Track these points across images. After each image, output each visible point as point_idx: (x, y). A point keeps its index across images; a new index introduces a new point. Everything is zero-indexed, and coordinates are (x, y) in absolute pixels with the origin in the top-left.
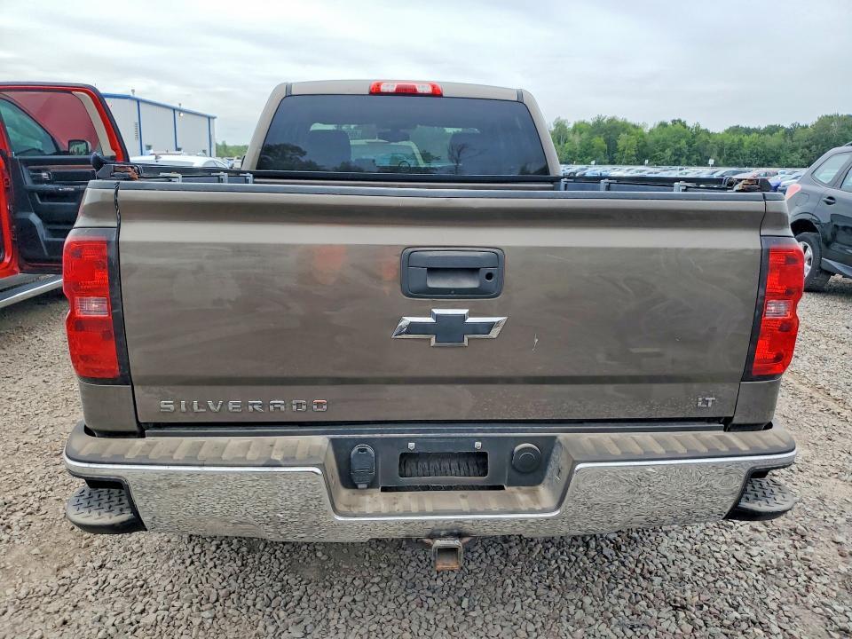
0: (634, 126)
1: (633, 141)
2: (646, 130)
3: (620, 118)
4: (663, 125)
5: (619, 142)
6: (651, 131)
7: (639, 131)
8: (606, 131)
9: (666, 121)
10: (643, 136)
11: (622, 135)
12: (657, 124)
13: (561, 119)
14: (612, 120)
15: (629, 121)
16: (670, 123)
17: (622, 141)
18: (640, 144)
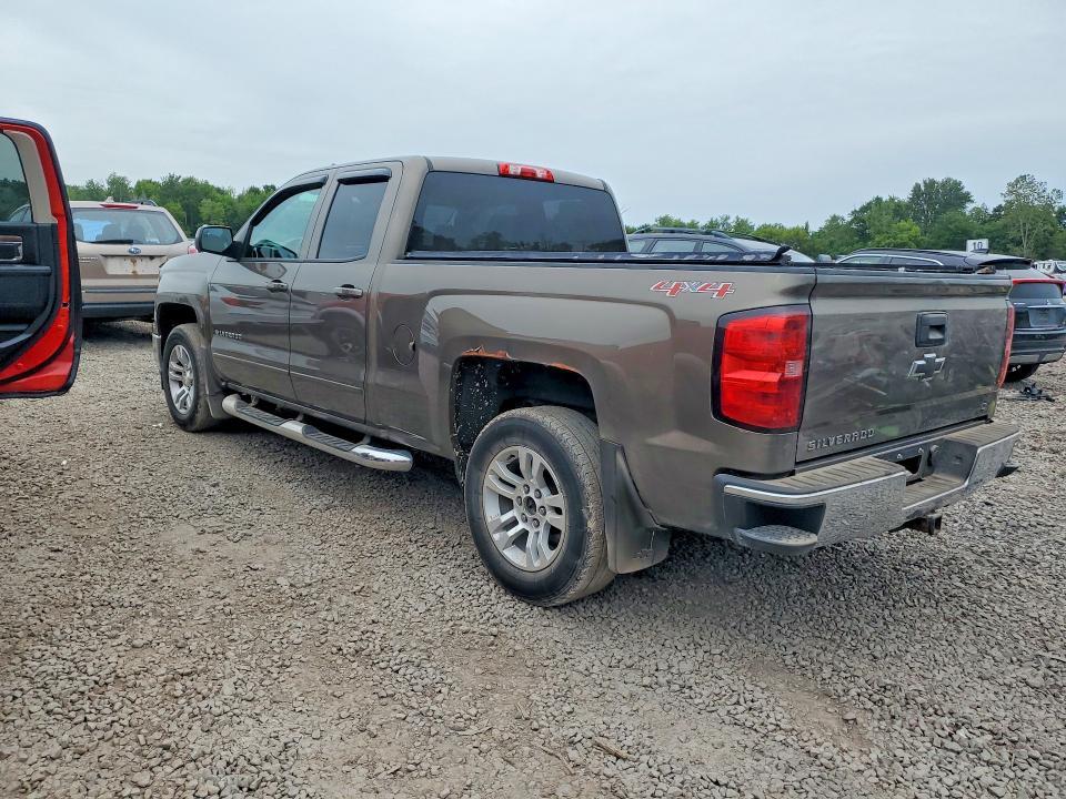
0: (218, 190)
1: (219, 208)
2: (235, 195)
3: (200, 178)
4: (254, 191)
5: (202, 209)
6: (240, 197)
7: (226, 197)
8: (182, 194)
9: (257, 186)
10: (231, 203)
11: (204, 201)
12: (247, 188)
13: (118, 175)
14: (189, 181)
15: (210, 184)
16: (262, 189)
17: (206, 207)
18: (229, 214)
